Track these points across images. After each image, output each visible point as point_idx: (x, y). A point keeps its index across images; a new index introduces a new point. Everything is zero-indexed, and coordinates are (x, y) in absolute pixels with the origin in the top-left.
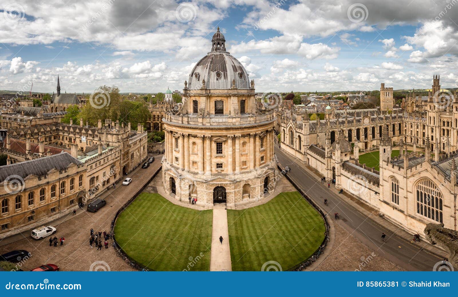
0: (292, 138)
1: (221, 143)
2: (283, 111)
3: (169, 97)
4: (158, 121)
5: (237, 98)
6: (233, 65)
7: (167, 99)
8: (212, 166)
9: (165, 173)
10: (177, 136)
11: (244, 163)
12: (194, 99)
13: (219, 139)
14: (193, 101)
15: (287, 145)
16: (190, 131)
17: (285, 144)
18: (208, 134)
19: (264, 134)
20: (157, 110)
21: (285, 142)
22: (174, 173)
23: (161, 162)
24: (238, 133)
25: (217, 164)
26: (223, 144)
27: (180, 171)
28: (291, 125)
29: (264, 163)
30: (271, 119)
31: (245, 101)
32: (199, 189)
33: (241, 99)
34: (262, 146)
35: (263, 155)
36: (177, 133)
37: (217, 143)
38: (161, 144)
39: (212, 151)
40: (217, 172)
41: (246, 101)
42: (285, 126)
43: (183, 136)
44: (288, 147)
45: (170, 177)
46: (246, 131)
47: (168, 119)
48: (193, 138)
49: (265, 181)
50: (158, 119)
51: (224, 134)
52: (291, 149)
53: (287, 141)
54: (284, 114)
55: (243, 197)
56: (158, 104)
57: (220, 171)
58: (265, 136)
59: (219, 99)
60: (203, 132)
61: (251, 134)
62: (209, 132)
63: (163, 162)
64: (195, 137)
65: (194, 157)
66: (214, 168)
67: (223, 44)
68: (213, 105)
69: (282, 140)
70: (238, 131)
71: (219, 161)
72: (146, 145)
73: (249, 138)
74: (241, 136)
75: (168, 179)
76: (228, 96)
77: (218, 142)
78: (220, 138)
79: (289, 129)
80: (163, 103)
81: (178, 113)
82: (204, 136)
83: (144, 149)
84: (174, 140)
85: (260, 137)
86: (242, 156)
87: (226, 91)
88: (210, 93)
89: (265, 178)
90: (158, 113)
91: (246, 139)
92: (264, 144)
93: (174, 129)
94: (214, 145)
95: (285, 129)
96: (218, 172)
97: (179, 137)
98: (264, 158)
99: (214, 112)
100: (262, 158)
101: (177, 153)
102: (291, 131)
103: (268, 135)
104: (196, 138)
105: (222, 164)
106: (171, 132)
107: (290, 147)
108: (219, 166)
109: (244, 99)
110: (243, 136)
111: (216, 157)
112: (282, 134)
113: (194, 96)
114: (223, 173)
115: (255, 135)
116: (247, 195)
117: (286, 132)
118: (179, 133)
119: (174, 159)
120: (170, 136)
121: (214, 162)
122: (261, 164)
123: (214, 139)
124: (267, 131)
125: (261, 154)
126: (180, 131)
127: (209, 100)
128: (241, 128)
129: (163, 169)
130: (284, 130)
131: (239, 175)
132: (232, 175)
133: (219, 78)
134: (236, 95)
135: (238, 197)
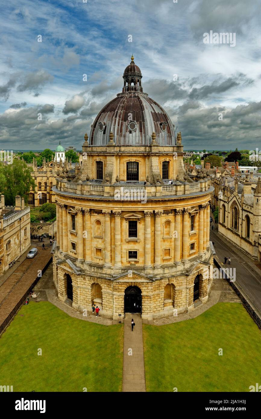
0: (236, 219)
1: (136, 222)
2: (223, 177)
3: (61, 155)
4: (46, 190)
5: (157, 158)
6: (153, 112)
7: (58, 160)
8: (123, 256)
9: (57, 268)
10: (73, 211)
11: (167, 251)
12: (98, 159)
13: (133, 216)
14: (97, 162)
15: (228, 229)
16: (93, 205)
17: (224, 226)
18: (117, 208)
19: (196, 210)
20: (43, 175)
21: (226, 224)
22: (70, 268)
23: (52, 252)
24: (159, 208)
25: (130, 252)
26: (138, 224)
27: (78, 263)
28: (235, 199)
29: (194, 253)
30: (207, 189)
31: (168, 162)
32: (105, 290)
33: (163, 159)
34: (192, 227)
35: (193, 241)
36: (73, 208)
37: (130, 222)
38: (50, 224)
39: (123, 234)
40: (129, 265)
41: (170, 163)
42: (226, 201)
43: (83, 212)
44: (229, 232)
45: (64, 273)
46: (171, 206)
47: (60, 188)
48: (96, 214)
49: (195, 281)
50: (46, 188)
51: (140, 209)
52: (233, 235)
53: (229, 223)
54: (224, 182)
55: (165, 305)
56: (45, 167)
57: (133, 263)
58: (197, 213)
59: (133, 159)
60: (111, 205)
61: (178, 209)
62: (119, 206)
63: (54, 251)
64: (99, 212)
65: (98, 242)
66: (126, 259)
67: (138, 81)
68: (124, 167)
69: (221, 221)
70: (160, 204)
71: (133, 247)
72: (29, 227)
73: (175, 215)
74: (163, 212)
75: (61, 276)
76: (145, 156)
77: (131, 220)
78: (135, 214)
79: (232, 205)
80: (52, 165)
81: (75, 180)
82: (112, 211)
83: (25, 233)
84: (69, 218)
85: (190, 214)
86: (164, 241)
87: (142, 149)
88: (120, 151)
89: (195, 276)
90: (45, 178)
91: (171, 217)
92: (196, 224)
93: (69, 202)
94: (126, 225)
95: (226, 205)
96: (131, 264)
97: (76, 214)
98: (196, 245)
99: (125, 178)
100: (192, 246)
101: (73, 236)
102: (235, 208)
103: (202, 212)
104: (101, 215)
105: (136, 253)
106: (66, 206)
107: (232, 231)
108: (133, 254)
109: (167, 160)
110: (166, 212)
111: (129, 242)
112: (221, 211)
113: (98, 156)
114: (137, 265)
115: (184, 211)
116: (171, 301)
117: (227, 209)
118: (77, 207)
119: (70, 246)
120: (64, 212)
121: (125, 249)
122: (190, 255)
123: (126, 216)
124: (200, 207)
125: (191, 239)
126: (78, 205)
127: (118, 161)
128: (164, 201)
129: (55, 261)
130: (224, 206)
131: (159, 270)
132: (150, 269)
133: (133, 130)
134: (157, 155)
135: (158, 305)
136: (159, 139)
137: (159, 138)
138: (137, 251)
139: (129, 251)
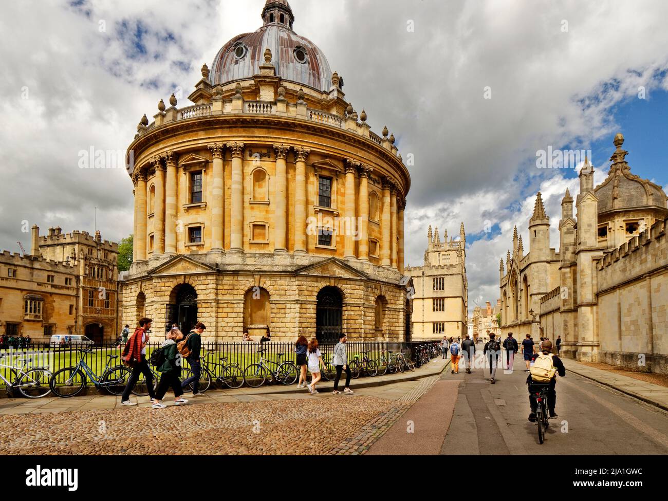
1: (200, 173)
8: (179, 237)
13: (192, 159)
18: (168, 148)
24: (237, 140)
25: (191, 230)
26: (203, 174)
42: (507, 280)
51: (201, 143)
57: (195, 248)
61: (276, 144)
62: (170, 144)
65: (152, 224)
66: (183, 242)
70: (237, 132)
71: (196, 220)
77: (193, 169)
79: (512, 281)
82: (161, 157)
86: (252, 207)
91: (266, 163)
94: (184, 180)
95: (507, 287)
105: (199, 229)
111: (188, 209)
114: (201, 252)
116: (262, 326)
121: (183, 224)
123: (183, 161)
131: (235, 256)
132: (215, 253)
133: (240, 57)
134: (268, 80)
135: (230, 324)
136: (286, 72)
137: (287, 69)
138: (201, 227)
139: (189, 228)
